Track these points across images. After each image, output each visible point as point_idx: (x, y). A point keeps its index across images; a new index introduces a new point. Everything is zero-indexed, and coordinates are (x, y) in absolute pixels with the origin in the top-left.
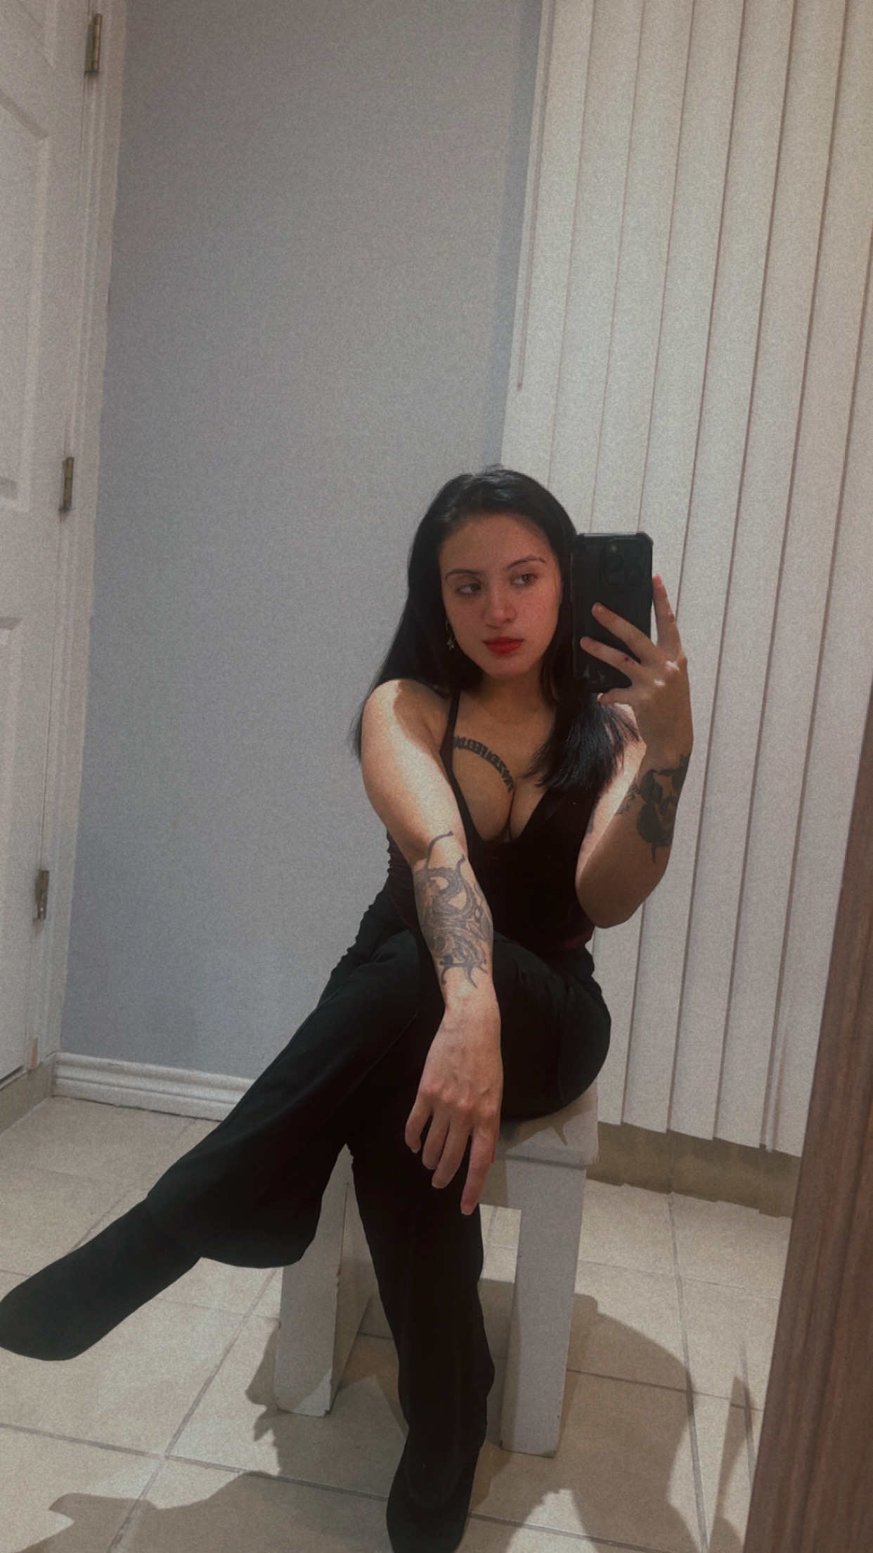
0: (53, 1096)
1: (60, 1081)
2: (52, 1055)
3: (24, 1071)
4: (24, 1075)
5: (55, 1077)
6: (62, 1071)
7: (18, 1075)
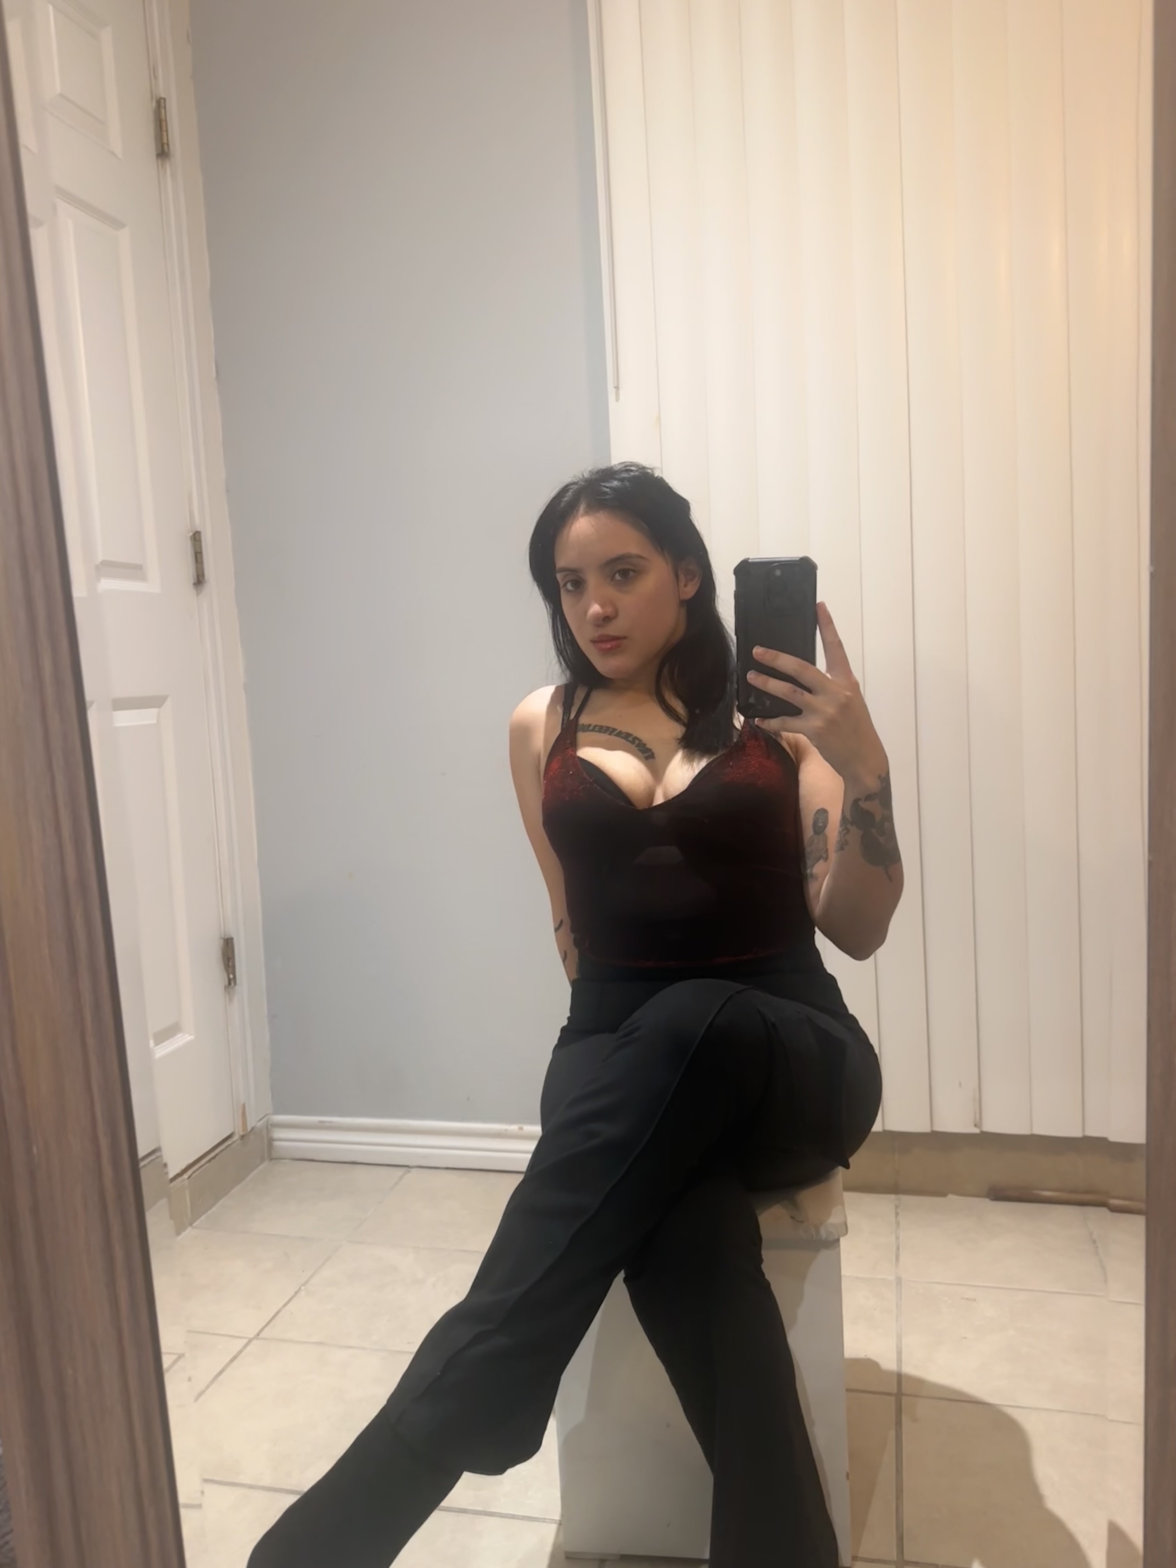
0: (271, 1159)
1: (276, 1143)
2: (265, 1119)
3: (236, 1138)
4: (237, 1140)
5: (271, 1140)
6: (278, 1134)
7: (229, 1142)
